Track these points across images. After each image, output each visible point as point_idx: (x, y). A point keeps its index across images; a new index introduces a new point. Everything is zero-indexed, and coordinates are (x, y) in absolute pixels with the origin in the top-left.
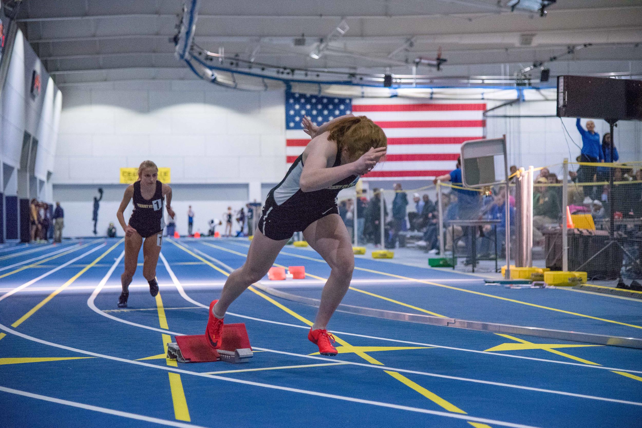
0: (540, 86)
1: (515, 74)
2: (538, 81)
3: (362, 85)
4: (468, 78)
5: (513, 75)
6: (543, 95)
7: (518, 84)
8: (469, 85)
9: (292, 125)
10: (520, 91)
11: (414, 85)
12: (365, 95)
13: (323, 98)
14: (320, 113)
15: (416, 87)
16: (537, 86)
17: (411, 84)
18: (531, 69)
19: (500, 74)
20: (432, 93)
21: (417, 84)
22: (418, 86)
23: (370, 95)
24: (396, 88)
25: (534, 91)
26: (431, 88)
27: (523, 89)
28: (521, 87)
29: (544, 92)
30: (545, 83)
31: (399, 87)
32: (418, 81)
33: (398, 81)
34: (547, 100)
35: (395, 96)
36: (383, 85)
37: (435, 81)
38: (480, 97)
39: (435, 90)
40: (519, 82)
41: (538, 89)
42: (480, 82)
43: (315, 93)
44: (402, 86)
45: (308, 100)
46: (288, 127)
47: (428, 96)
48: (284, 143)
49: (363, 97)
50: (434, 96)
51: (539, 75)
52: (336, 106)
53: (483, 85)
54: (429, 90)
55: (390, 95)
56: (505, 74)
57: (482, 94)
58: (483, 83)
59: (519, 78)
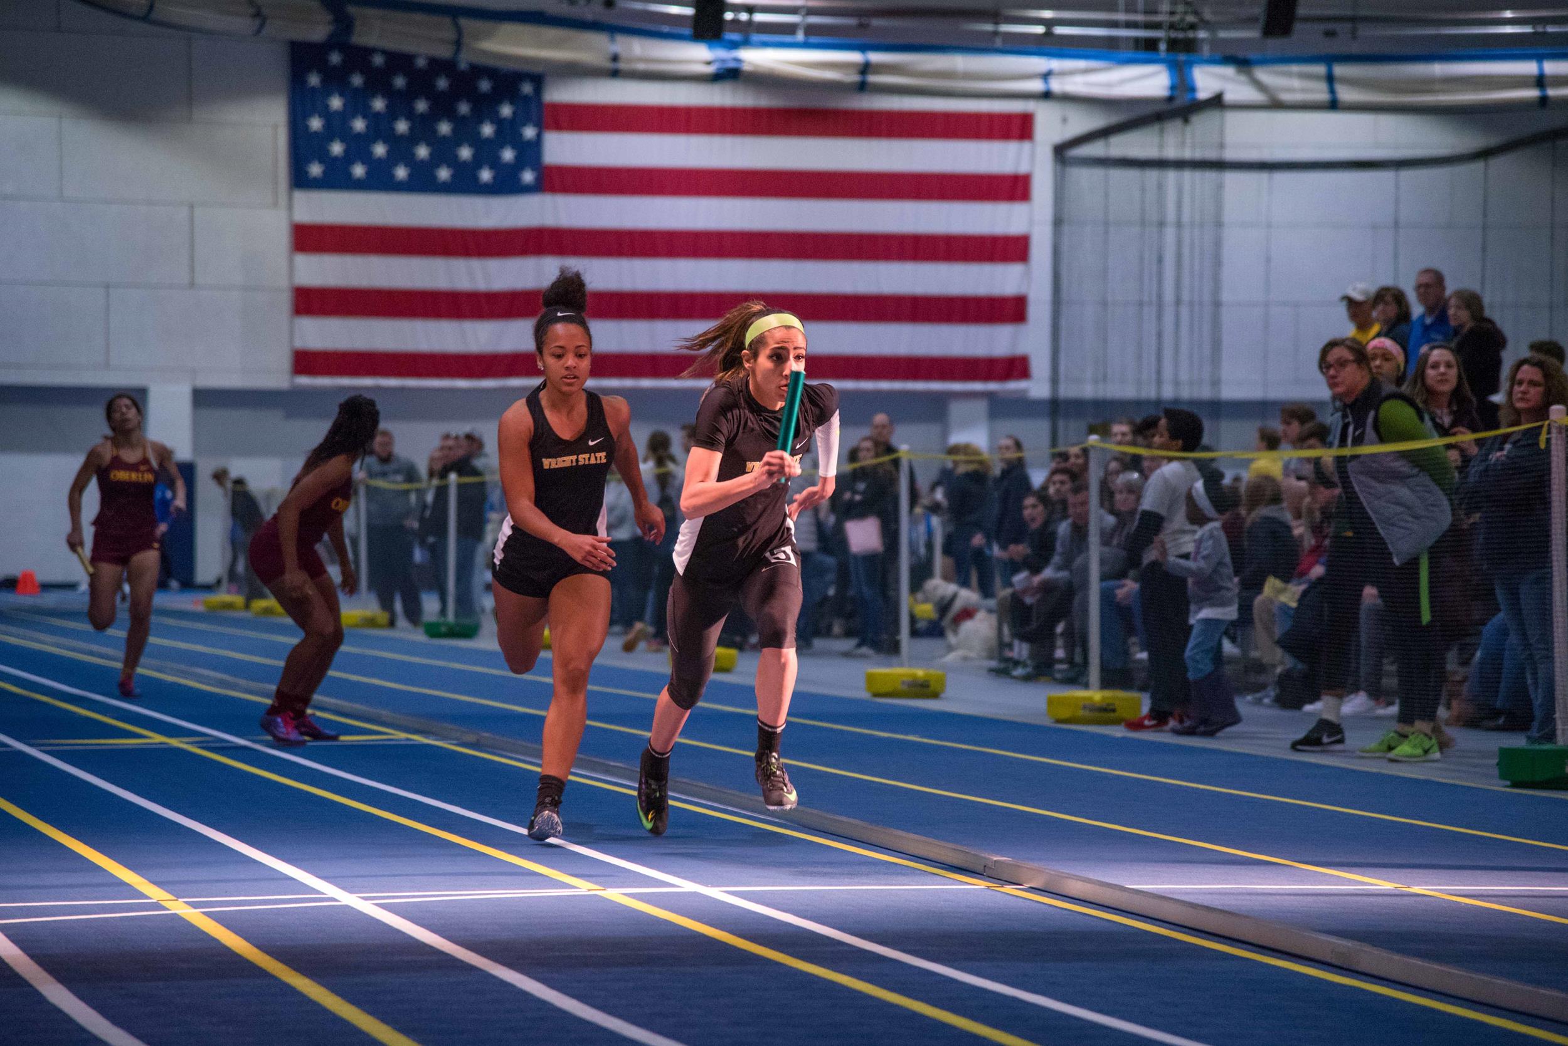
0: (1251, 55)
1: (1165, 7)
2: (1252, 34)
3: (613, 30)
4: (996, 17)
5: (1156, 12)
6: (1260, 86)
7: (1173, 45)
8: (998, 42)
9: (315, 170)
10: (1179, 69)
11: (800, 36)
12: (622, 66)
13: (478, 71)
14: (423, 129)
15: (806, 45)
16: (1241, 54)
17: (790, 29)
19: (1110, 5)
20: (866, 68)
21: (810, 30)
22: (813, 40)
23: (641, 66)
24: (734, 45)
25: (1229, 71)
26: (863, 48)
27: (1190, 64)
28: (1182, 57)
29: (1264, 75)
30: (1275, 44)
31: (746, 43)
32: (814, 20)
33: (744, 17)
34: (1276, 105)
35: (730, 75)
36: (687, 31)
37: (876, 22)
38: (1037, 86)
39: (875, 57)
40: (1173, 34)
41: (1243, 63)
42: (1040, 29)
43: (444, 52)
44: (756, 37)
45: (421, 82)
46: (300, 180)
47: (854, 78)
48: (283, 238)
49: (615, 74)
50: (873, 79)
51: (1258, 10)
52: (485, 107)
53: (1048, 45)
54: (855, 57)
55: (710, 69)
56: (1130, 9)
57: (1046, 76)
58: (1048, 34)
59: (1176, 18)
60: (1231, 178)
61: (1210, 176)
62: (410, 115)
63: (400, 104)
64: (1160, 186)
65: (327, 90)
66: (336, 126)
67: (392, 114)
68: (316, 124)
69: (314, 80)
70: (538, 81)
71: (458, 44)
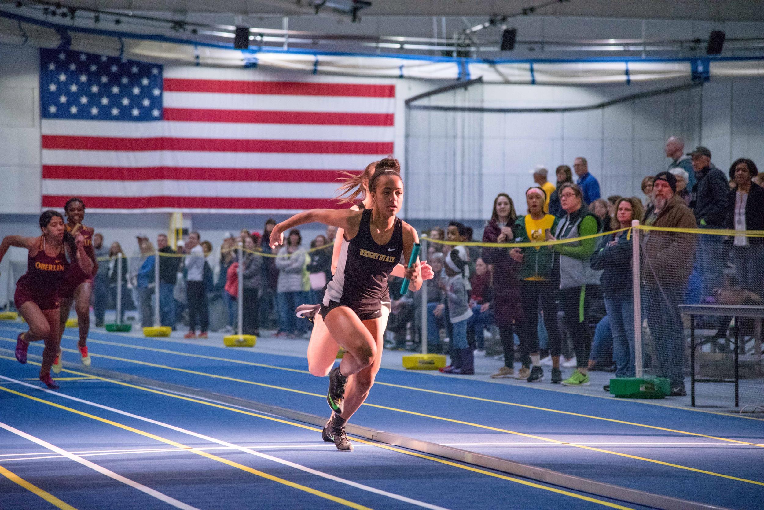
0: (496, 59)
1: (455, 36)
2: (496, 49)
3: (197, 44)
4: (377, 39)
5: (451, 38)
6: (500, 74)
7: (460, 54)
8: (379, 52)
9: (53, 109)
10: (463, 66)
11: (285, 48)
12: (201, 61)
13: (131, 63)
14: (105, 90)
15: (288, 52)
16: (491, 58)
17: (281, 44)
18: (485, 28)
19: (431, 36)
20: (316, 63)
21: (290, 45)
22: (292, 49)
23: (209, 61)
24: (254, 52)
25: (486, 66)
26: (315, 54)
27: (467, 63)
28: (464, 59)
29: (501, 68)
30: (507, 54)
31: (260, 51)
32: (292, 40)
33: (259, 38)
34: (507, 82)
35: (252, 66)
36: (232, 45)
37: (321, 42)
38: (397, 72)
39: (321, 58)
40: (460, 49)
41: (491, 62)
42: (398, 46)
43: (115, 54)
44: (264, 48)
45: (104, 68)
46: (45, 114)
47: (311, 67)
48: (37, 142)
49: (198, 65)
50: (320, 68)
51: (499, 38)
52: (135, 80)
53: (402, 53)
54: (312, 58)
55: (243, 63)
56: (440, 37)
57: (401, 68)
58: (402, 48)
59: (461, 41)
60: (486, 115)
61: (477, 115)
62: (99, 84)
63: (94, 78)
64: (454, 119)
65: (58, 72)
66: (63, 89)
67: (90, 83)
68: (53, 87)
69: (52, 67)
70: (160, 67)
71: (122, 50)
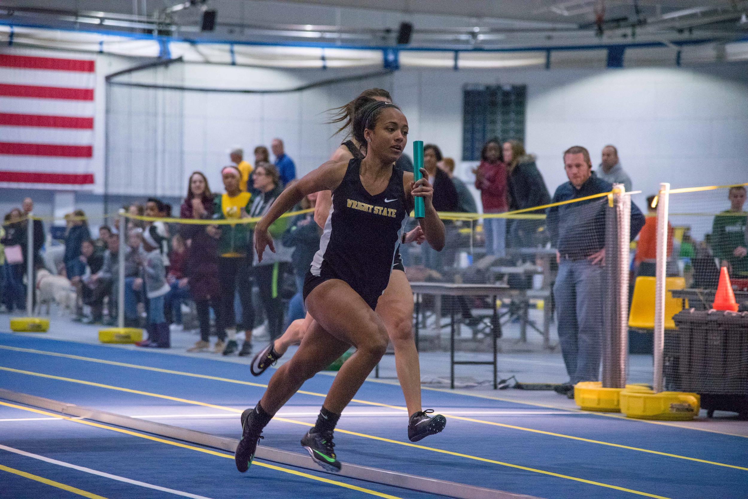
0: (196, 38)
1: (156, 15)
2: (196, 29)
4: (76, 14)
5: (152, 16)
6: (201, 54)
7: (160, 32)
8: (78, 26)
10: (164, 44)
16: (192, 38)
18: (185, 8)
19: (130, 12)
20: (12, 35)
25: (186, 46)
26: (11, 25)
27: (168, 41)
28: (165, 38)
29: (202, 48)
30: (207, 35)
34: (207, 62)
37: (16, 13)
38: (96, 48)
39: (17, 30)
40: (161, 27)
41: (193, 42)
42: (97, 21)
47: (6, 39)
50: (16, 40)
51: (199, 18)
53: (101, 28)
54: (7, 29)
56: (140, 14)
57: (101, 43)
58: (101, 25)
59: (161, 21)
60: (188, 95)
61: (177, 94)
64: (155, 97)
